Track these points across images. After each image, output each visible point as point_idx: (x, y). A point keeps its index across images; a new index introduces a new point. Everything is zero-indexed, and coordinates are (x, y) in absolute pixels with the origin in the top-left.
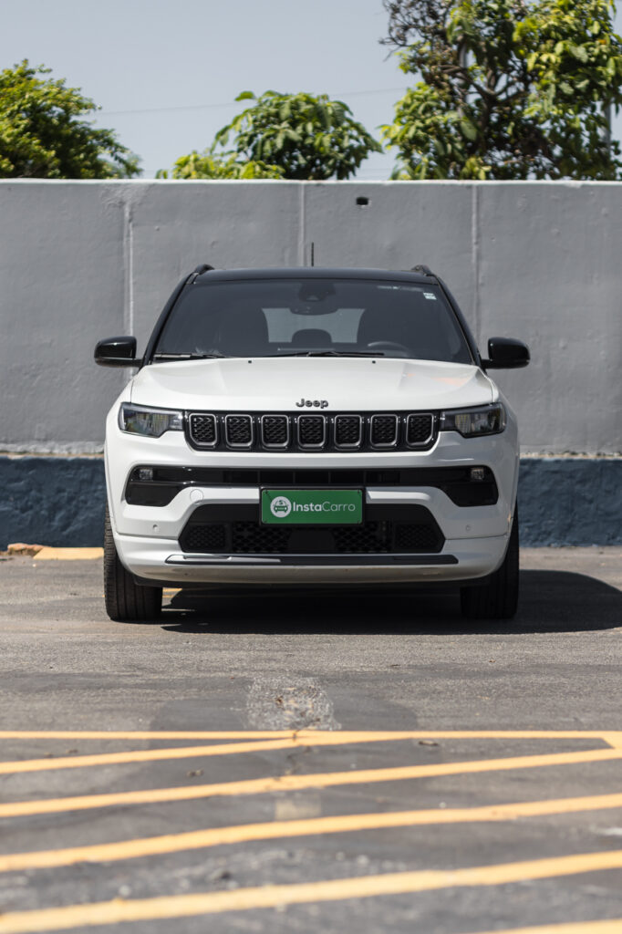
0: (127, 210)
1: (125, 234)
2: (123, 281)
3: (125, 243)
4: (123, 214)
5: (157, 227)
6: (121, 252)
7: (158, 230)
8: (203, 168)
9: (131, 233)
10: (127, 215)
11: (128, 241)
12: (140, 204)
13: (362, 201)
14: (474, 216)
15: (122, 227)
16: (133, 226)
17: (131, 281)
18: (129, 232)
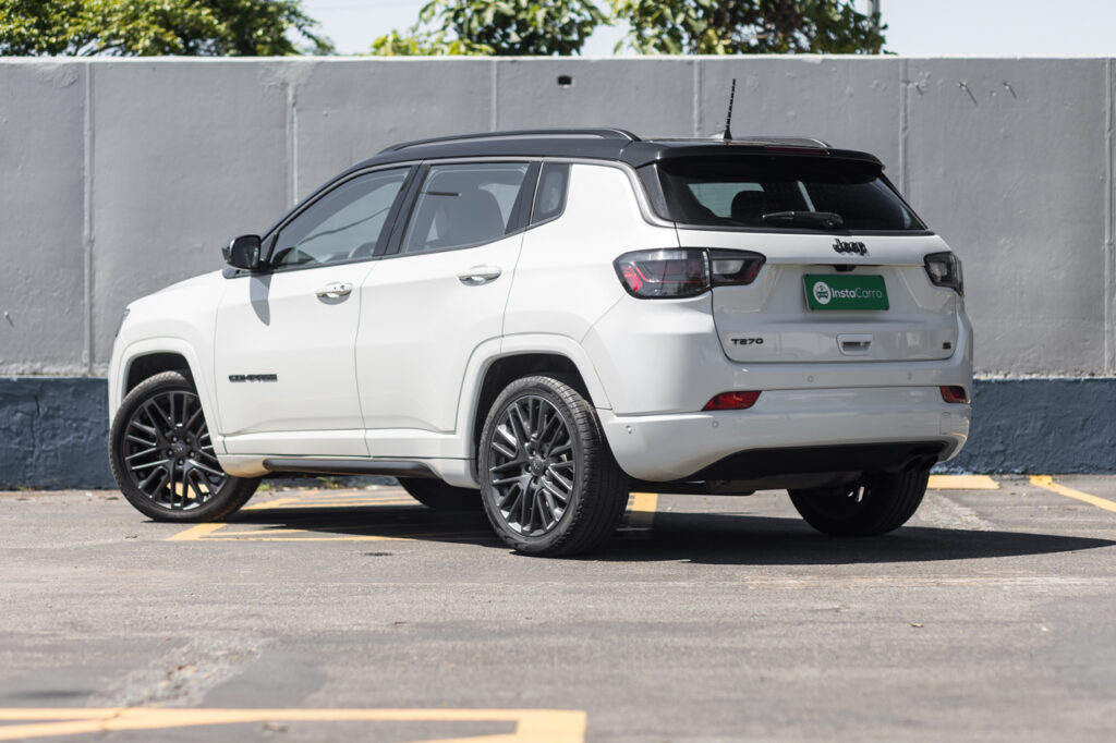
0: (290, 92)
1: (288, 121)
2: (286, 175)
3: (288, 131)
4: (286, 97)
5: (325, 112)
6: (283, 140)
7: (326, 115)
8: (403, 49)
9: (296, 119)
10: (290, 98)
11: (292, 128)
12: (306, 85)
13: (564, 80)
14: (696, 97)
15: (284, 113)
16: (298, 111)
17: (296, 175)
18: (293, 117)
